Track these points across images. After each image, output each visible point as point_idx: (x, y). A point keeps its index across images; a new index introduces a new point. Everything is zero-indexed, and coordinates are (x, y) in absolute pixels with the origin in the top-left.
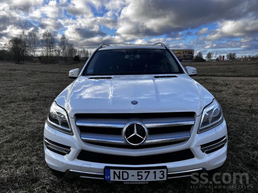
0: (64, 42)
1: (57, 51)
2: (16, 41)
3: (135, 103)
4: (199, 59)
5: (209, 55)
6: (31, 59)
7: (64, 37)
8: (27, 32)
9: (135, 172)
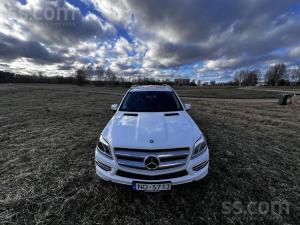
0: (109, 72)
1: (105, 78)
2: (80, 72)
3: (152, 142)
4: (193, 84)
5: (199, 82)
6: (88, 83)
7: (109, 70)
8: (86, 66)
9: (151, 185)
